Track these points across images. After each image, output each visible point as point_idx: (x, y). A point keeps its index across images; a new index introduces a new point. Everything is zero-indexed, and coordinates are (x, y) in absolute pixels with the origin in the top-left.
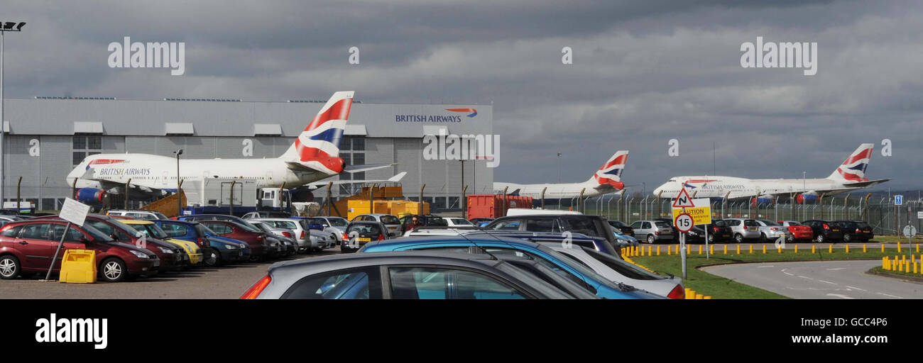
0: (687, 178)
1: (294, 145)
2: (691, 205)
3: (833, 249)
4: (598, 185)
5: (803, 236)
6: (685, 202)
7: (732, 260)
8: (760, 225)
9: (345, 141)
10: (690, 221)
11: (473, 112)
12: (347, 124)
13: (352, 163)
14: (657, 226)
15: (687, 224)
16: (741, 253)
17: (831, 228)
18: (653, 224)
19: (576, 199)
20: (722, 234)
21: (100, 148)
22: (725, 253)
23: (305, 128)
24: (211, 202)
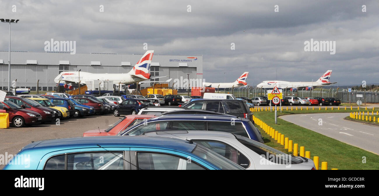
0: (269, 81)
1: (133, 68)
2: (279, 93)
3: (327, 108)
4: (238, 83)
5: (315, 103)
6: (276, 92)
7: (291, 113)
8: (299, 99)
9: (152, 68)
10: (279, 100)
11: (196, 59)
12: (151, 62)
13: (155, 75)
14: (261, 99)
15: (277, 101)
16: (293, 110)
17: (325, 100)
18: (259, 98)
19: (231, 88)
20: (285, 102)
21: (68, 70)
22: (287, 110)
23: (137, 63)
24: (96, 89)
